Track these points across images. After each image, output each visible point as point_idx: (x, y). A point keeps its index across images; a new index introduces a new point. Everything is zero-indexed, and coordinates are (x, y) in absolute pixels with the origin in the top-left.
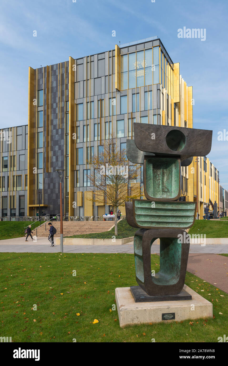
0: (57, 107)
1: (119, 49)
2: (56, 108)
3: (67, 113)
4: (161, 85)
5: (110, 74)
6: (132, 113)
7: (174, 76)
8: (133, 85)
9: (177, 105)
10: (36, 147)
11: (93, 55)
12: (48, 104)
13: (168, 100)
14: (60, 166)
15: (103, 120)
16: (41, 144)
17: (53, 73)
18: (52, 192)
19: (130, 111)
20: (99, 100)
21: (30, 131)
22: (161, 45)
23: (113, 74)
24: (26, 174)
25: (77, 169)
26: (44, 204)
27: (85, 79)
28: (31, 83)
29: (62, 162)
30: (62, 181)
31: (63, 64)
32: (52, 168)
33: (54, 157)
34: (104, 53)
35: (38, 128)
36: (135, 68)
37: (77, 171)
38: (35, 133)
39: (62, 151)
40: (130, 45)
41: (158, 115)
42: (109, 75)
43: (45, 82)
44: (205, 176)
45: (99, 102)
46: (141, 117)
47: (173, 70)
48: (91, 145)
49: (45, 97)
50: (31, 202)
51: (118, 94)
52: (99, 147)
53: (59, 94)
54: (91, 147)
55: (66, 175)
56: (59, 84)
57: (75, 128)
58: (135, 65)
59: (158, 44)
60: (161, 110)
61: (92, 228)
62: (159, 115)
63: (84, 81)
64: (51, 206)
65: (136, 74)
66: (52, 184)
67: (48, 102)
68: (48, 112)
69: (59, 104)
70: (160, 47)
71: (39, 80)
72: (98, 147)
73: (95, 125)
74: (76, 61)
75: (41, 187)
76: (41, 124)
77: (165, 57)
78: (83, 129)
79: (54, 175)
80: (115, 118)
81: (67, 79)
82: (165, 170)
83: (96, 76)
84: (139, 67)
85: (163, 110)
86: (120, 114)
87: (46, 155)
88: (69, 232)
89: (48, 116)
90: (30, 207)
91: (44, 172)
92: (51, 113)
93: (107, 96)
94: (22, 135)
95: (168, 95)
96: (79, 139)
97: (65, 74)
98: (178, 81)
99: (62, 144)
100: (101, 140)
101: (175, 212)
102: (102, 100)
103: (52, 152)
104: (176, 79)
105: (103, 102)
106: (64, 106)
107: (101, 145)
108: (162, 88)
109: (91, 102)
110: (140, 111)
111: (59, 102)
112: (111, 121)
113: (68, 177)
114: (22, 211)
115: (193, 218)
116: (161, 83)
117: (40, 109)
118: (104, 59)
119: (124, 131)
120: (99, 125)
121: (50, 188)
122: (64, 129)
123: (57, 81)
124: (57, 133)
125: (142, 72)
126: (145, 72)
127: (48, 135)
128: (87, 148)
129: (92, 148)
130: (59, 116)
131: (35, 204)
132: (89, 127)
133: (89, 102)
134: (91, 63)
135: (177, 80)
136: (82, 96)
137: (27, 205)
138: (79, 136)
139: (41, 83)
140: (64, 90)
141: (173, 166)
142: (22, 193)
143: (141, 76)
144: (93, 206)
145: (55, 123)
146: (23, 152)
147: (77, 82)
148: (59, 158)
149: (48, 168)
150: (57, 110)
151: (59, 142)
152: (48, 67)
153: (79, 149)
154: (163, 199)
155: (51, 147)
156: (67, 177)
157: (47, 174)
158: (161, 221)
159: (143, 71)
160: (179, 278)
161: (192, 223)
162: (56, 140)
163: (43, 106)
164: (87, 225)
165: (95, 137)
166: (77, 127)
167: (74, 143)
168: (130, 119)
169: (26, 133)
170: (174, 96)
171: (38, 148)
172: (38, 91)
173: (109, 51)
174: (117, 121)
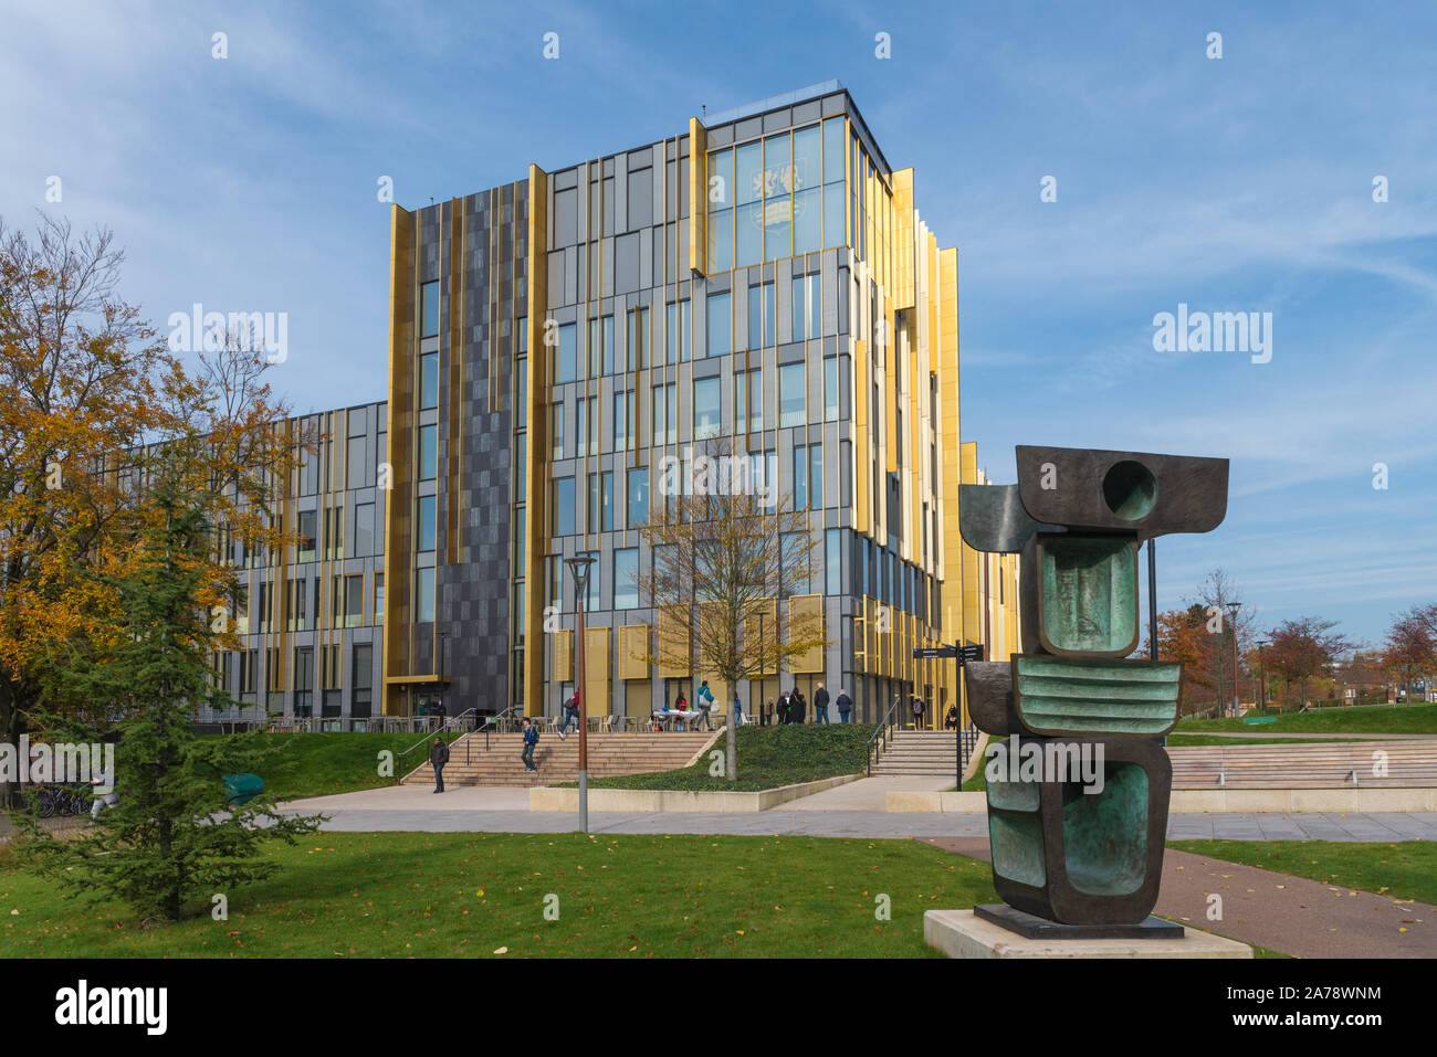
0: (485, 337)
1: (704, 132)
2: (481, 343)
3: (522, 358)
4: (852, 251)
5: (669, 220)
6: (747, 352)
7: (894, 214)
8: (752, 255)
9: (904, 318)
10: (415, 477)
11: (612, 157)
12: (456, 331)
13: (874, 302)
14: (495, 541)
15: (646, 378)
16: (431, 466)
17: (473, 224)
18: (468, 629)
19: (742, 346)
20: (632, 311)
21: (394, 423)
22: (851, 111)
23: (679, 219)
24: (378, 570)
25: (553, 553)
26: (441, 672)
27: (584, 238)
28: (399, 259)
29: (503, 528)
30: (503, 594)
31: (508, 189)
32: (467, 550)
33: (476, 511)
34: (650, 146)
35: (420, 410)
36: (760, 195)
37: (553, 557)
38: (410, 429)
39: (504, 489)
40: (741, 116)
41: (840, 355)
42: (667, 224)
43: (447, 255)
44: (1001, 569)
45: (633, 317)
46: (779, 366)
47: (890, 195)
48: (605, 469)
49: (446, 304)
50: (396, 667)
51: (697, 287)
52: (631, 473)
53: (493, 293)
54: (602, 474)
55: (516, 574)
56: (495, 258)
57: (549, 410)
58: (760, 184)
59: (842, 110)
60: (853, 339)
61: (625, 755)
62: (846, 357)
63: (579, 245)
64: (465, 681)
65: (762, 215)
66: (468, 603)
67: (456, 322)
68: (455, 355)
69: (494, 328)
70: (847, 118)
71: (424, 250)
72: (627, 473)
73: (618, 398)
74: (551, 177)
75: (429, 614)
76: (432, 397)
77: (864, 151)
78: (574, 410)
79: (475, 573)
80: (688, 372)
81: (522, 241)
82: (1085, 573)
83: (621, 229)
84: (774, 191)
85: (859, 338)
86: (704, 357)
87: (447, 502)
88: (549, 770)
89: (456, 370)
90: (391, 686)
91: (440, 562)
92: (465, 361)
93: (661, 295)
94: (365, 436)
95: (874, 284)
96: (561, 448)
97: (513, 225)
98: (908, 232)
99: (503, 463)
100: (638, 449)
101: (1121, 691)
102: (641, 310)
103: (469, 492)
104: (901, 226)
105: (647, 316)
106: (508, 333)
107: (638, 467)
108: (856, 260)
109: (603, 318)
110: (778, 346)
111: (494, 321)
112: (674, 383)
113: (521, 580)
114: (361, 698)
115: (1175, 708)
116: (853, 246)
117: (427, 346)
118: (651, 167)
119: (718, 417)
120: (633, 397)
121: (459, 619)
122: (508, 412)
123: (486, 248)
124: (486, 427)
125: (784, 207)
126: (794, 209)
127: (454, 434)
128: (590, 476)
129: (607, 477)
130: (494, 369)
131: (407, 674)
132: (595, 403)
133: (596, 319)
134: (606, 182)
135: (904, 229)
136: (571, 299)
137: (381, 678)
138: (561, 435)
139: (431, 256)
140: (510, 281)
141: (1113, 561)
142: (363, 636)
143: (782, 223)
144: (610, 680)
145: (477, 393)
146: (367, 496)
147: (554, 251)
148: (491, 511)
149: (453, 551)
150: (484, 349)
151: (492, 459)
152: (457, 202)
153: (560, 482)
154: (1082, 652)
155: (465, 475)
156: (518, 581)
157: (451, 571)
158: (1087, 714)
159: (789, 203)
160: (1143, 875)
161: (1172, 723)
162: (482, 450)
163: (437, 336)
164: (610, 745)
165: (617, 440)
166: (554, 404)
167: (544, 460)
168: (741, 372)
169: (380, 430)
170: (894, 286)
171: (419, 480)
172: (422, 284)
173: (668, 141)
174: (694, 381)
